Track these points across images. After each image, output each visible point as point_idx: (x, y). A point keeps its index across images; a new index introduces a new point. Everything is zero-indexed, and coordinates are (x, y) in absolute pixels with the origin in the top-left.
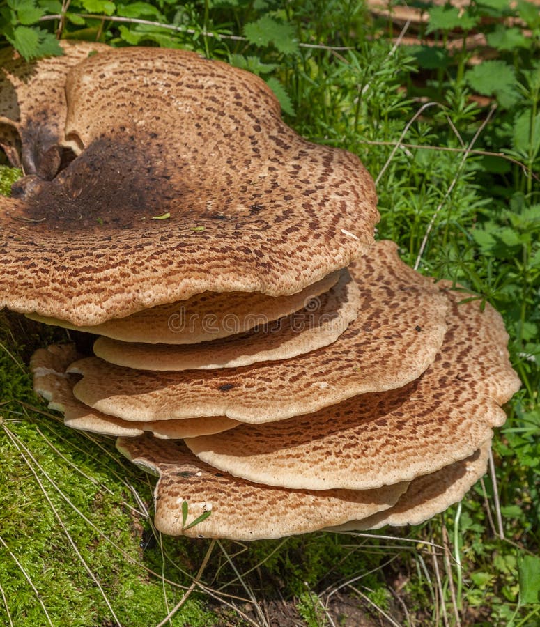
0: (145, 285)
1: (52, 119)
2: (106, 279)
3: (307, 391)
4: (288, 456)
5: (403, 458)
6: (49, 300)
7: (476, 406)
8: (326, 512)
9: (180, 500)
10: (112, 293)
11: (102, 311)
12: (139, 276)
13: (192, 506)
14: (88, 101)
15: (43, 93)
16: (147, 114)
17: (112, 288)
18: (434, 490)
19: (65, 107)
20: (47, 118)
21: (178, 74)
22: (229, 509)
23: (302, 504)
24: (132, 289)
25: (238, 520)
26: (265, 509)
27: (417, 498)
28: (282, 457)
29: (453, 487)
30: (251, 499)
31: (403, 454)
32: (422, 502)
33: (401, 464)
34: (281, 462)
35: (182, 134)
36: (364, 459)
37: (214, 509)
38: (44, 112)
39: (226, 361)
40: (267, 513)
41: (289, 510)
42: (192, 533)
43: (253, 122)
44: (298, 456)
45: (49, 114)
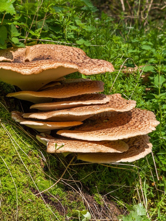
1: (21, 58)
3: (93, 109)
4: (89, 133)
8: (100, 148)
9: (55, 144)
11: (31, 71)
13: (58, 144)
14: (32, 52)
15: (19, 54)
17: (34, 66)
18: (135, 154)
19: (25, 56)
22: (70, 145)
23: (93, 145)
25: (73, 147)
26: (81, 145)
27: (130, 156)
28: (87, 133)
29: (141, 153)
30: (77, 143)
31: (124, 132)
33: (124, 134)
34: (86, 134)
35: (57, 55)
36: (112, 133)
37: (65, 145)
38: (19, 57)
40: (82, 146)
41: (89, 146)
42: (58, 151)
44: (91, 133)
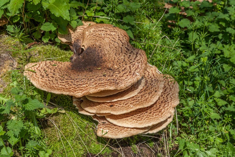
0: (91, 89)
1: (79, 41)
2: (83, 87)
3: (128, 108)
4: (125, 120)
5: (150, 121)
6: (71, 92)
7: (168, 108)
8: (132, 132)
9: (102, 129)
10: (84, 90)
11: (82, 94)
12: (90, 87)
13: (104, 131)
14: (87, 38)
15: (78, 35)
16: (99, 42)
17: (84, 89)
18: (159, 125)
19: (82, 39)
20: (78, 41)
21: (107, 32)
22: (111, 132)
23: (127, 130)
24: (88, 90)
25: (113, 134)
26: (119, 132)
27: (155, 127)
28: (124, 120)
29: (164, 125)
30: (117, 129)
31: (150, 120)
32: (156, 128)
33: (149, 122)
34: (123, 121)
35: (106, 47)
36: (141, 121)
37: (108, 132)
38: (78, 40)
39: (112, 100)
40: (120, 133)
41: (124, 132)
42: (104, 137)
43: (122, 44)
44: (127, 120)
45: (79, 40)
